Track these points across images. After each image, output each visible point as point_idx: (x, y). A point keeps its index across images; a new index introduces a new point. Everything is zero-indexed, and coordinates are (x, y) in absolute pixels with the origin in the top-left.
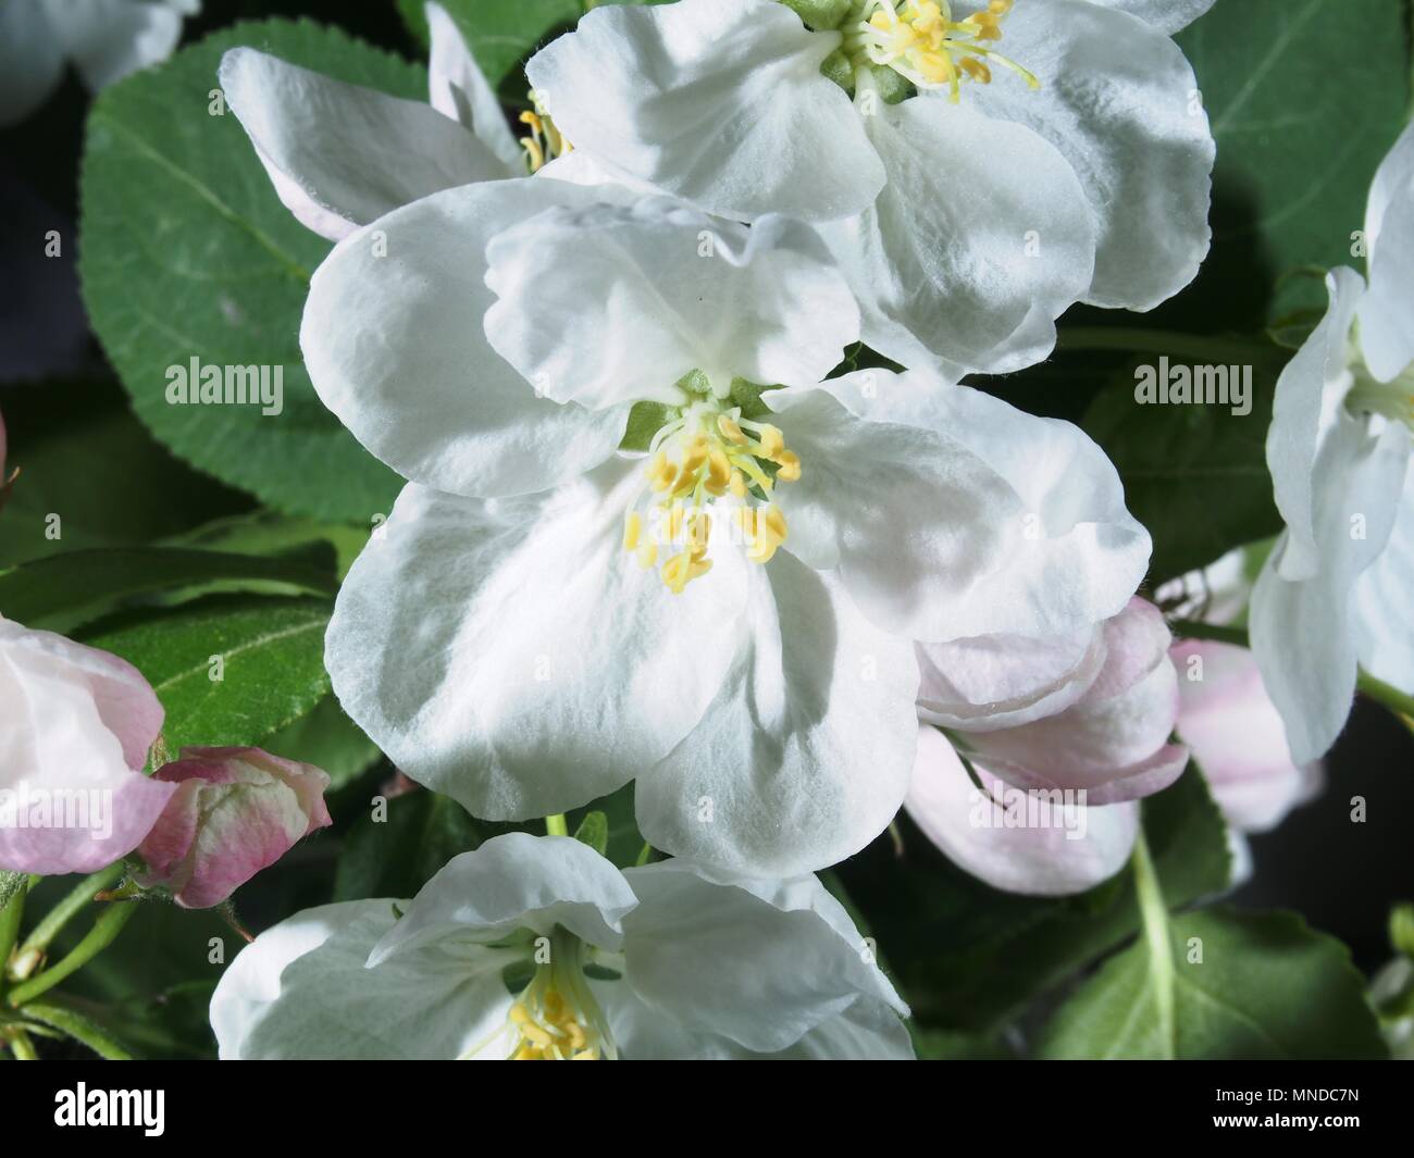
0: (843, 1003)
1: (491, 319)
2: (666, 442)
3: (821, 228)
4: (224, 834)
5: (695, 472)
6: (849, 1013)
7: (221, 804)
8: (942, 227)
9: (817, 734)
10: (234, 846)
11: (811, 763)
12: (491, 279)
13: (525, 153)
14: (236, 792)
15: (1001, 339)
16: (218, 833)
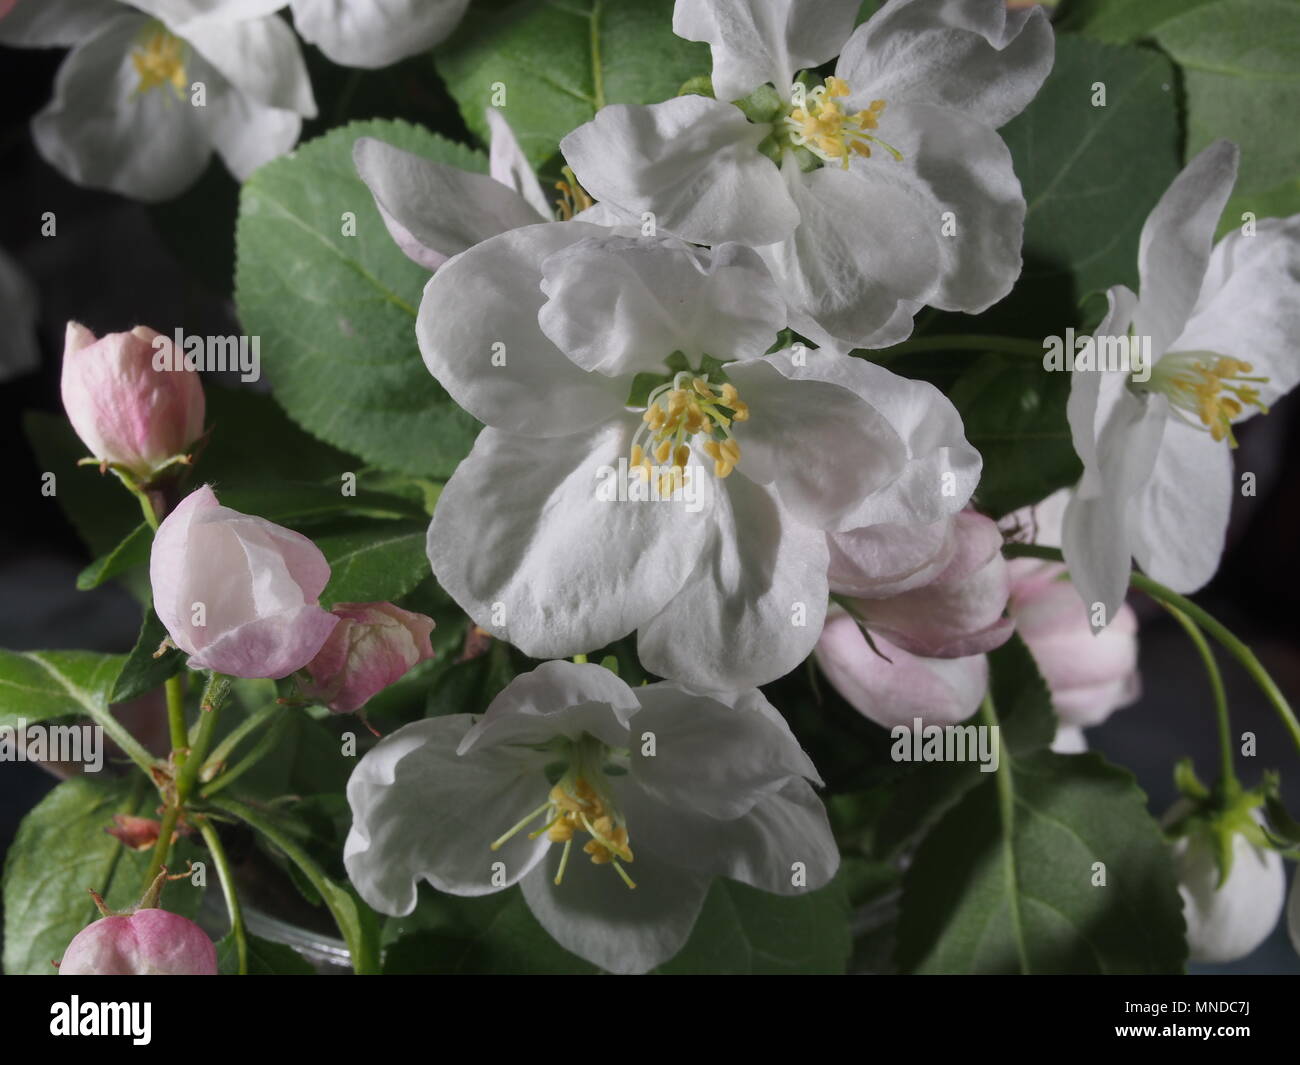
0: (779, 784)
1: (544, 313)
2: (659, 398)
3: (759, 250)
4: (365, 657)
5: (678, 417)
6: (783, 793)
7: (363, 638)
8: (839, 255)
9: (763, 604)
10: (371, 667)
11: (758, 618)
12: (544, 286)
13: (559, 211)
14: (375, 631)
15: (877, 328)
16: (361, 657)
